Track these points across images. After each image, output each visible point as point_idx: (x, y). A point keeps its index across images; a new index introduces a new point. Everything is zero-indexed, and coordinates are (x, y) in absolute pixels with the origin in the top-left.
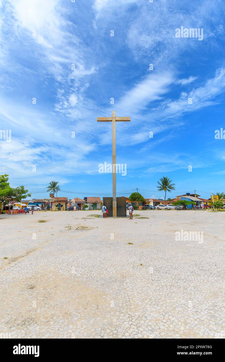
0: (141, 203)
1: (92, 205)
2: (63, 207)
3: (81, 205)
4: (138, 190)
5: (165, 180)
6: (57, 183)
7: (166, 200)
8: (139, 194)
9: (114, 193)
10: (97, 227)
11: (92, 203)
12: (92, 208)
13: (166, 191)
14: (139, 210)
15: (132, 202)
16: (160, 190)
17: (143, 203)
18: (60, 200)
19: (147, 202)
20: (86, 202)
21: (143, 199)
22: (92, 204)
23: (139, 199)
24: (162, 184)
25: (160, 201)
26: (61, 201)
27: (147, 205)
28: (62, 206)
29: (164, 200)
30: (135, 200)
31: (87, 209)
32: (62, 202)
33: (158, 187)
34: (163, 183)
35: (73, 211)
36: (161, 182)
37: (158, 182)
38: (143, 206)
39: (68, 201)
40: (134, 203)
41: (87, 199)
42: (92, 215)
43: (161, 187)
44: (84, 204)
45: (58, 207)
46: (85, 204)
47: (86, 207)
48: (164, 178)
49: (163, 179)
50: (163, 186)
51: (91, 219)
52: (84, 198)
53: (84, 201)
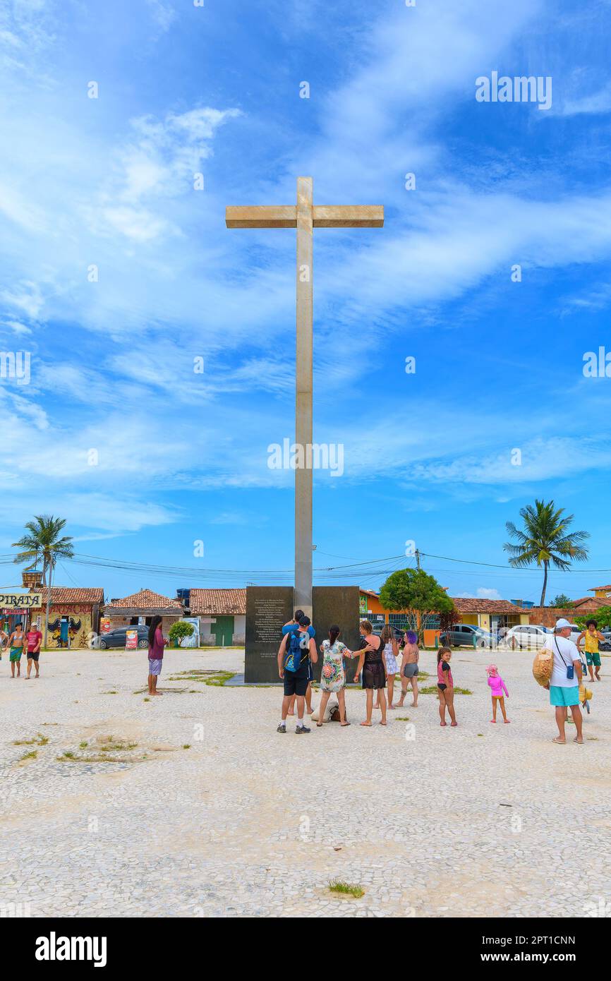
0: (431, 617)
1: (212, 624)
2: (80, 633)
3: (164, 623)
4: (421, 558)
5: (544, 513)
6: (60, 525)
7: (546, 604)
8: (424, 575)
9: (304, 566)
10: (187, 747)
11: (213, 616)
12: (211, 638)
13: (546, 563)
14: (427, 649)
15: (395, 612)
16: (521, 559)
17: (442, 616)
18: (69, 600)
19: (460, 611)
20: (187, 609)
21: (446, 597)
22: (214, 621)
23: (425, 598)
24: (527, 533)
25: (521, 610)
26: (71, 606)
27: (460, 625)
28: (76, 627)
29: (537, 604)
30: (405, 603)
31: (187, 641)
32: (78, 609)
33: (510, 547)
34: (532, 529)
35: (120, 653)
36: (522, 526)
37: (510, 526)
38: (445, 634)
39: (106, 604)
40: (403, 616)
41: (192, 599)
42: (196, 674)
43: (523, 548)
44: (176, 619)
45: (58, 633)
46: (182, 620)
47: (185, 631)
48: (540, 507)
49: (536, 509)
50: (534, 544)
51: (181, 692)
52: (179, 591)
53: (177, 605)
